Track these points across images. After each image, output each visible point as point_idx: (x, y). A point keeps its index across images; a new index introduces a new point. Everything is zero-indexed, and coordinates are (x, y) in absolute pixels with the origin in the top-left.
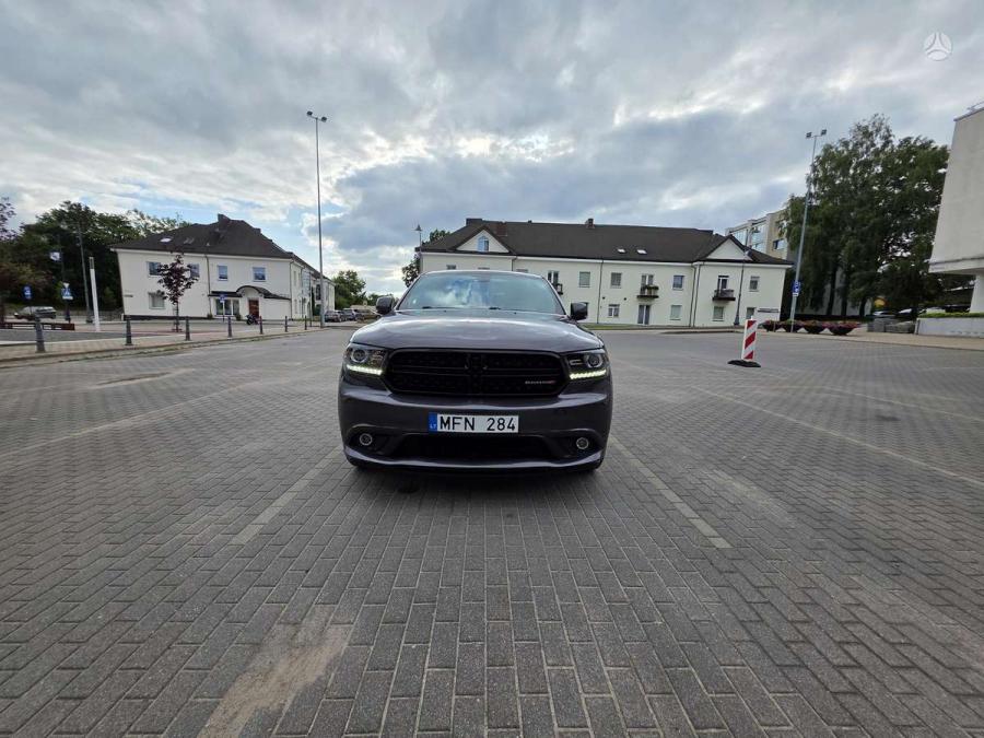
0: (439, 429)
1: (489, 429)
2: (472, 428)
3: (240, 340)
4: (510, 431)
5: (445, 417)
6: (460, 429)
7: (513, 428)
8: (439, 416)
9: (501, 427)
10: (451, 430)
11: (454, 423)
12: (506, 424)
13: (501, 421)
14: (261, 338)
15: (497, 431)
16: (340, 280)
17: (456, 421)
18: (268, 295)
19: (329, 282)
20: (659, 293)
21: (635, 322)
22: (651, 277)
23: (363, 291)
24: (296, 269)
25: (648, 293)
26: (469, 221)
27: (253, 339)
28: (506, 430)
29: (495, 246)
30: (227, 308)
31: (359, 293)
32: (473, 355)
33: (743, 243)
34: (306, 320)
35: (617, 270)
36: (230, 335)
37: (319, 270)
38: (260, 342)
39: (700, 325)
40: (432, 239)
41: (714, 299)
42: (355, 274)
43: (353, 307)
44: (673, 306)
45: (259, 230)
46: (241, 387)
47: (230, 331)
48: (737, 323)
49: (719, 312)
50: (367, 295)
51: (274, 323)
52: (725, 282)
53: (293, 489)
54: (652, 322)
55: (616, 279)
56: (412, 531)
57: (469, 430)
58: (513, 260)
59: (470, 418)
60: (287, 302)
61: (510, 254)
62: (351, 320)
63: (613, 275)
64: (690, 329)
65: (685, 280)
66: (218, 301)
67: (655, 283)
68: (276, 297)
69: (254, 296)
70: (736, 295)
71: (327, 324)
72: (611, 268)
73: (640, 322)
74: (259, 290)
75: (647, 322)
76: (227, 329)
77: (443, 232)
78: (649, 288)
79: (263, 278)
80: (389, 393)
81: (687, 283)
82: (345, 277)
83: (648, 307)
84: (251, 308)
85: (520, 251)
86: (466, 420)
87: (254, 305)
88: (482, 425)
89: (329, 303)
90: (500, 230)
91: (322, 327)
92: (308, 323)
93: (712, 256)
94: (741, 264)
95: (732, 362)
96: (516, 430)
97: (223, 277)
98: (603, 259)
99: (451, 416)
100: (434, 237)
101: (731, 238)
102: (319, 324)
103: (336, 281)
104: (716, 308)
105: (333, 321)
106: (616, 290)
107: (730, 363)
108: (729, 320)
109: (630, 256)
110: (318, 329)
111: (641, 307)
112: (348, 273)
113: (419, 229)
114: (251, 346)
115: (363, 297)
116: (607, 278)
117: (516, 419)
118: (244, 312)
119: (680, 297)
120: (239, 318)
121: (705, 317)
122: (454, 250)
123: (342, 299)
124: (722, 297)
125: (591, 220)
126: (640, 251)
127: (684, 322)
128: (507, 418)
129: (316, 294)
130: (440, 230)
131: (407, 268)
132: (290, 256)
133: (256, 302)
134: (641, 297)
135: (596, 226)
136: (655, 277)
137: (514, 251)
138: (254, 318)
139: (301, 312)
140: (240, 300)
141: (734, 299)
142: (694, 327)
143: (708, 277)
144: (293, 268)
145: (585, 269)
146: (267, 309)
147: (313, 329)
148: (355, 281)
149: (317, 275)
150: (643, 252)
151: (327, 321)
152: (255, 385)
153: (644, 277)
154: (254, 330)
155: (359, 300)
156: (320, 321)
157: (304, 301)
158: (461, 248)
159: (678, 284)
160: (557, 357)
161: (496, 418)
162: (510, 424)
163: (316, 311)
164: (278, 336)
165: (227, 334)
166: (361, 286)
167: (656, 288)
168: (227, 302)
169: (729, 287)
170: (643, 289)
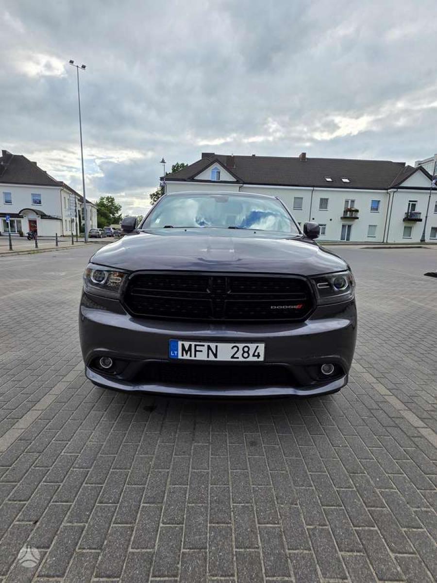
0: (180, 357)
1: (233, 357)
2: (215, 355)
3: (18, 253)
4: (255, 359)
5: (187, 344)
6: (202, 356)
7: (258, 356)
8: (180, 343)
9: (246, 355)
10: (193, 358)
11: (196, 351)
12: (251, 353)
13: (246, 349)
14: (37, 251)
15: (241, 359)
16: (101, 204)
17: (198, 348)
18: (44, 216)
19: (93, 205)
20: (359, 215)
21: (338, 238)
22: (353, 201)
23: (120, 213)
24: (65, 195)
25: (350, 215)
26: (204, 155)
27: (29, 252)
28: (251, 359)
29: (225, 176)
30: (12, 226)
31: (117, 215)
32: (216, 278)
33: (431, 173)
34: (73, 236)
35: (324, 196)
36: (11, 248)
37: (83, 196)
38: (36, 255)
39: (392, 242)
40: (174, 170)
41: (404, 220)
42: (113, 199)
43: (112, 226)
44: (370, 226)
45: (35, 163)
46: (11, 295)
47: (11, 245)
48: (423, 240)
49: (408, 230)
50: (123, 216)
51: (47, 239)
52: (414, 206)
53: (38, 406)
54: (352, 239)
55: (324, 203)
56: (152, 463)
57: (212, 358)
58: (240, 187)
59: (213, 345)
60: (59, 222)
61: (237, 182)
62: (110, 236)
63: (322, 199)
64: (384, 245)
65: (381, 204)
66: (5, 221)
67: (356, 207)
68: (50, 218)
69: (33, 216)
70: (423, 217)
71: (90, 240)
72: (321, 193)
73: (342, 238)
74: (37, 212)
75: (348, 239)
76: (8, 244)
77: (183, 164)
78: (351, 211)
79: (40, 202)
80: (128, 317)
81: (382, 207)
82: (105, 202)
83: (350, 227)
84: (31, 227)
85: (246, 180)
86: (209, 348)
87: (33, 224)
88: (225, 353)
89: (92, 223)
90: (229, 163)
91: (86, 242)
92: (75, 239)
93: (404, 184)
94: (429, 191)
95: (428, 274)
96: (261, 359)
97: (8, 202)
98: (313, 186)
99: (193, 344)
100: (175, 168)
101: (421, 169)
102: (83, 240)
103: (97, 205)
104: (405, 227)
105: (95, 237)
106: (323, 213)
107: (425, 275)
108: (416, 237)
109: (337, 184)
110: (83, 244)
111: (344, 226)
112: (108, 198)
113: (163, 161)
114: (25, 258)
115: (119, 218)
116: (317, 203)
117: (262, 347)
118: (26, 229)
119: (377, 219)
120: (21, 235)
121: (396, 235)
122: (192, 179)
123: (103, 220)
124: (411, 218)
125: (304, 154)
126: (344, 180)
127: (379, 238)
128: (252, 346)
129: (82, 216)
130: (180, 163)
131: (154, 195)
132: (61, 184)
133: (35, 222)
134: (344, 218)
135: (308, 159)
136: (356, 202)
137: (240, 181)
138: (33, 235)
139: (70, 229)
140: (22, 220)
141: (421, 220)
142: (387, 244)
143: (400, 202)
144: (64, 195)
145: (299, 195)
146: (44, 228)
147: (79, 244)
148: (113, 205)
149: (82, 200)
150: (347, 181)
151: (91, 237)
152: (23, 293)
153: (347, 202)
154: (31, 245)
155: (117, 221)
156: (85, 237)
157: (72, 221)
158: (198, 178)
159: (375, 207)
160: (305, 279)
161: (241, 346)
162: (257, 353)
163: (82, 230)
164: (50, 250)
165: (8, 247)
166: (117, 209)
167: (357, 211)
168: (12, 222)
169: (417, 210)
170: (346, 212)
